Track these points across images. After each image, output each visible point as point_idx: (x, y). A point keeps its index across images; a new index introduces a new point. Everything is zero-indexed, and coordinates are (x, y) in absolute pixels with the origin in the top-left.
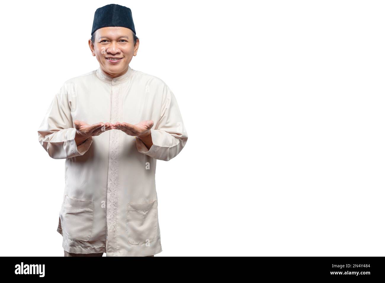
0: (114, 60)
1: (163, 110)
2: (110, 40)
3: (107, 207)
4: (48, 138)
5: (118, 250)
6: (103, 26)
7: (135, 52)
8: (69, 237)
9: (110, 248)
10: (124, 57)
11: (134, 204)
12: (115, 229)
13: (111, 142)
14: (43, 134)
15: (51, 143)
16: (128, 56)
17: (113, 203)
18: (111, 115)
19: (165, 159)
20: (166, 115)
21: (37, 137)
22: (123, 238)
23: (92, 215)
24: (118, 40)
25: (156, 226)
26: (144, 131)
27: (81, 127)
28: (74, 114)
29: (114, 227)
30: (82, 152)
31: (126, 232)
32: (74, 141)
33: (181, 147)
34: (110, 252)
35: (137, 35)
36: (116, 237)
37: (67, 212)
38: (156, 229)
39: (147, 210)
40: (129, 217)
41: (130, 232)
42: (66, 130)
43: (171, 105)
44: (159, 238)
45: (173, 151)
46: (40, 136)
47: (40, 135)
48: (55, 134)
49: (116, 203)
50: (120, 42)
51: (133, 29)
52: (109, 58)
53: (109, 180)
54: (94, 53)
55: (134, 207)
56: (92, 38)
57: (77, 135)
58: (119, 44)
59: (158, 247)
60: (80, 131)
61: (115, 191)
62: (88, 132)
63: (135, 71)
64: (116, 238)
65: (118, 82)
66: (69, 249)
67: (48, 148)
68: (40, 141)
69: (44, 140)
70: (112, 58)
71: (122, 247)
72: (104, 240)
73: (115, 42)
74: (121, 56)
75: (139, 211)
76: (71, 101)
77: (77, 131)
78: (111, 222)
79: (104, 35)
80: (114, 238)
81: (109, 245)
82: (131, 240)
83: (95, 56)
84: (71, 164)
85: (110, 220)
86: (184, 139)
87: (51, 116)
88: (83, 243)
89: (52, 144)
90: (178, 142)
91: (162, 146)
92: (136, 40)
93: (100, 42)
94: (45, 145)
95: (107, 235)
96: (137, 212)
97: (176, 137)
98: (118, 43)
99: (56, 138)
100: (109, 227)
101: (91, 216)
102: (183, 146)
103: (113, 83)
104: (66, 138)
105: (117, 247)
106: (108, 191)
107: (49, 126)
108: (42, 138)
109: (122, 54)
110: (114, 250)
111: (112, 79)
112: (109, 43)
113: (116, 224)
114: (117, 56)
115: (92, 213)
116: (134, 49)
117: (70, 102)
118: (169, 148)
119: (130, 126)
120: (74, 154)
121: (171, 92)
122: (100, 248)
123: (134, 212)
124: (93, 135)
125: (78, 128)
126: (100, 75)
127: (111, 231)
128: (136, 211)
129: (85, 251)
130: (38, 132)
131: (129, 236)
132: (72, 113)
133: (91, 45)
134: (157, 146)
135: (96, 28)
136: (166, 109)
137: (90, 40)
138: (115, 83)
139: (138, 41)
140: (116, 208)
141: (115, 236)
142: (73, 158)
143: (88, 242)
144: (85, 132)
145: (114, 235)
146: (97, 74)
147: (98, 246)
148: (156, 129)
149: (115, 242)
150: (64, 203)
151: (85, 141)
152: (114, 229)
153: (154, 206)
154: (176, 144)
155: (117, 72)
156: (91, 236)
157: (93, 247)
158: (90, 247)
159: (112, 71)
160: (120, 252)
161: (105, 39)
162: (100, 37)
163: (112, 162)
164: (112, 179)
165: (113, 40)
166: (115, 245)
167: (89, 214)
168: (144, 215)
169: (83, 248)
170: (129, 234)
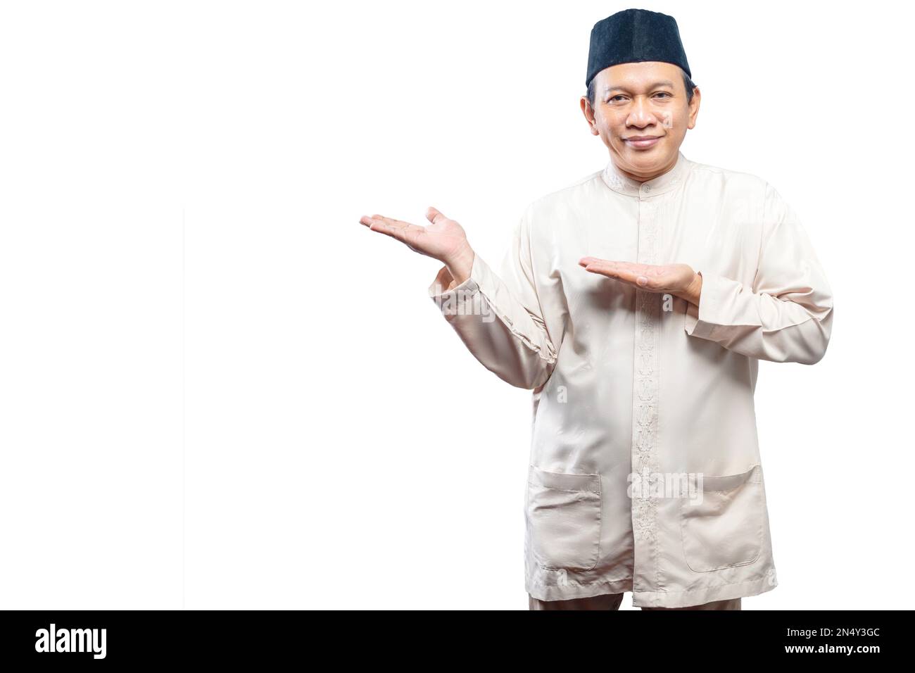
2: (631, 95)
5: (661, 586)
6: (612, 61)
7: (690, 119)
9: (641, 582)
10: (666, 133)
12: (654, 537)
22: (672, 559)
23: (598, 506)
24: (649, 92)
25: (761, 527)
29: (652, 534)
31: (682, 542)
34: (642, 590)
35: (694, 80)
36: (654, 557)
37: (537, 506)
38: (761, 533)
40: (686, 507)
41: (691, 543)
50: (654, 97)
51: (683, 64)
53: (635, 423)
54: (595, 129)
56: (588, 92)
58: (653, 102)
61: (650, 448)
64: (656, 559)
65: (652, 192)
66: (544, 592)
71: (672, 579)
72: (629, 562)
73: (644, 98)
74: (658, 132)
75: (710, 493)
78: (642, 522)
79: (614, 84)
80: (652, 559)
81: (639, 576)
82: (695, 562)
83: (599, 136)
85: (639, 516)
88: (581, 573)
92: (691, 90)
93: (608, 101)
96: (707, 495)
98: (650, 101)
100: (638, 533)
101: (598, 509)
103: (642, 194)
105: (660, 579)
106: (634, 449)
109: (660, 126)
110: (655, 586)
111: (640, 185)
112: (628, 101)
113: (656, 525)
114: (649, 132)
115: (598, 503)
116: (689, 114)
122: (621, 581)
126: (611, 178)
127: (642, 542)
129: (587, 592)
131: (691, 553)
133: (588, 110)
135: (596, 67)
137: (585, 99)
138: (648, 195)
139: (698, 92)
141: (654, 554)
143: (593, 570)
145: (651, 551)
146: (605, 178)
147: (617, 577)
149: (653, 569)
150: (530, 483)
152: (651, 537)
155: (651, 168)
156: (598, 557)
157: (604, 581)
158: (597, 581)
159: (640, 165)
160: (666, 592)
161: (618, 93)
162: (607, 89)
163: (642, 381)
164: (641, 421)
165: (637, 94)
166: (653, 576)
167: (592, 506)
168: (724, 502)
169: (580, 584)
170: (688, 548)
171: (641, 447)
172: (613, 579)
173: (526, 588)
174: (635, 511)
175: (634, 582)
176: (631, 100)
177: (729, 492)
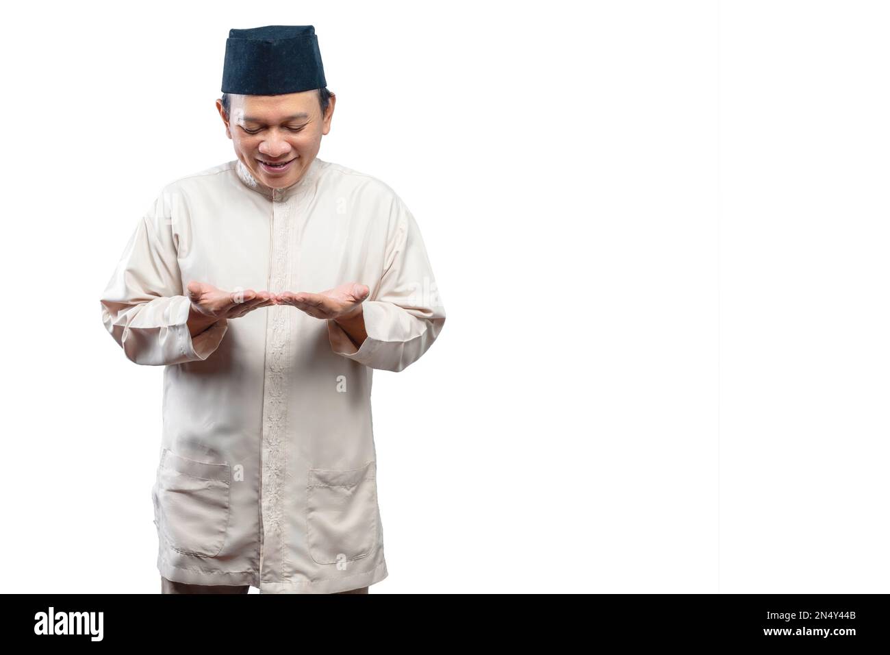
1: (389, 255)
3: (263, 481)
4: (125, 317)
5: (286, 577)
8: (173, 545)
9: (269, 573)
10: (299, 156)
11: (322, 472)
12: (280, 529)
13: (270, 331)
14: (113, 307)
15: (131, 329)
17: (275, 471)
18: (270, 269)
19: (395, 369)
20: (396, 266)
21: (99, 312)
22: (298, 550)
23: (226, 495)
25: (373, 521)
26: (345, 308)
27: (203, 296)
28: (186, 263)
29: (278, 526)
30: (204, 351)
31: (307, 535)
32: (186, 327)
33: (431, 339)
34: (269, 581)
36: (281, 548)
37: (168, 488)
38: (373, 527)
39: (354, 486)
40: (313, 501)
41: (315, 536)
42: (168, 299)
43: (409, 243)
44: (380, 547)
45: (412, 350)
46: (105, 311)
47: (107, 309)
48: (140, 307)
49: (281, 472)
53: (265, 418)
55: (322, 478)
57: (193, 315)
59: (379, 567)
60: (201, 305)
61: (279, 443)
62: (218, 311)
64: (282, 550)
66: (172, 573)
67: (123, 341)
68: (105, 321)
69: (115, 321)
71: (297, 571)
72: (253, 554)
75: (335, 488)
76: (178, 233)
77: (192, 305)
78: (270, 514)
80: (278, 551)
81: (268, 567)
82: (317, 554)
84: (177, 377)
85: (268, 509)
86: (436, 322)
87: (132, 266)
88: (204, 559)
89: (134, 331)
90: (423, 329)
91: (387, 341)
94: (117, 333)
95: (263, 543)
96: (331, 489)
97: (419, 318)
99: (144, 318)
100: (267, 526)
101: (226, 499)
102: (435, 336)
104: (167, 319)
105: (285, 570)
106: (264, 443)
107: (127, 290)
108: (110, 316)
110: (277, 576)
113: (282, 517)
115: (226, 492)
117: (177, 236)
118: (403, 344)
119: (314, 300)
120: (184, 356)
121: (408, 213)
123: (325, 490)
124: (231, 317)
125: (195, 298)
127: (271, 534)
128: (328, 487)
129: (208, 580)
130: (101, 301)
131: (314, 545)
132: (178, 260)
134: (377, 341)
136: (397, 252)
140: (282, 481)
141: (280, 546)
142: (182, 365)
143: (216, 557)
144: (212, 309)
145: (278, 543)
148: (373, 299)
149: (279, 560)
150: (161, 466)
151: (211, 326)
152: (278, 530)
153: (369, 475)
154: (419, 334)
156: (223, 545)
157: (225, 572)
158: (218, 571)
160: (291, 582)
163: (273, 378)
164: (270, 416)
166: (279, 567)
167: (220, 494)
168: (347, 497)
169: (203, 571)
170: (312, 540)
171: (271, 441)
174: (265, 503)
177: (351, 487)
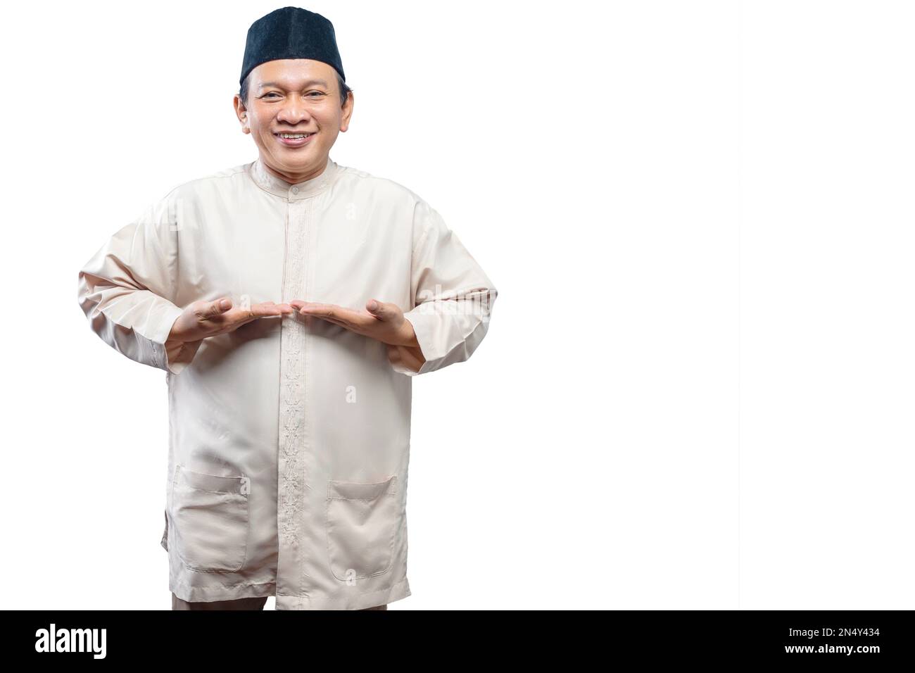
0: (295, 139)
2: (284, 91)
3: (279, 492)
5: (304, 591)
6: (267, 58)
7: (343, 122)
8: (190, 564)
9: (286, 585)
10: (319, 128)
11: (341, 483)
12: (298, 542)
16: (329, 129)
17: (293, 482)
18: (285, 273)
22: (317, 565)
23: (245, 509)
24: (303, 89)
29: (297, 539)
31: (326, 550)
34: (284, 594)
35: (348, 83)
36: (299, 562)
37: (181, 506)
38: (392, 544)
39: (372, 500)
40: (332, 514)
41: (336, 551)
49: (299, 483)
50: (308, 95)
51: (338, 65)
52: (284, 133)
53: (281, 427)
54: (246, 127)
55: (341, 491)
56: (241, 90)
58: (306, 100)
61: (297, 452)
63: (343, 169)
64: (300, 564)
65: (301, 195)
66: (189, 593)
70: (289, 133)
71: (315, 586)
72: (273, 566)
73: (297, 95)
74: (311, 127)
75: (353, 501)
78: (287, 526)
79: (268, 80)
80: (295, 564)
81: (284, 579)
82: (336, 570)
83: (250, 134)
85: (284, 520)
88: (226, 574)
92: (345, 93)
93: (261, 98)
96: (349, 503)
98: (303, 99)
100: (282, 538)
101: (245, 512)
103: (291, 195)
105: (303, 584)
106: (281, 453)
109: (313, 122)
110: (297, 591)
111: (290, 186)
112: (281, 98)
113: (301, 530)
114: (300, 128)
115: (245, 506)
116: (342, 116)
122: (265, 584)
123: (343, 503)
126: (260, 176)
127: (287, 547)
128: (346, 500)
129: (231, 594)
131: (334, 561)
133: (240, 108)
135: (250, 64)
137: (237, 96)
138: (297, 197)
139: (351, 96)
140: (300, 493)
141: (298, 559)
143: (238, 572)
145: (295, 556)
146: (254, 174)
147: (262, 580)
149: (296, 573)
152: (295, 542)
153: (391, 490)
155: (302, 168)
156: (244, 559)
157: (249, 584)
158: (241, 584)
159: (290, 165)
160: (308, 597)
161: (272, 89)
162: (260, 85)
163: (288, 385)
164: (288, 426)
165: (290, 91)
166: (296, 580)
167: (238, 508)
168: (365, 511)
169: (225, 586)
170: (332, 555)
171: (287, 451)
172: (258, 582)
173: (170, 587)
174: (281, 515)
175: (277, 585)
176: (284, 97)
177: (369, 501)
